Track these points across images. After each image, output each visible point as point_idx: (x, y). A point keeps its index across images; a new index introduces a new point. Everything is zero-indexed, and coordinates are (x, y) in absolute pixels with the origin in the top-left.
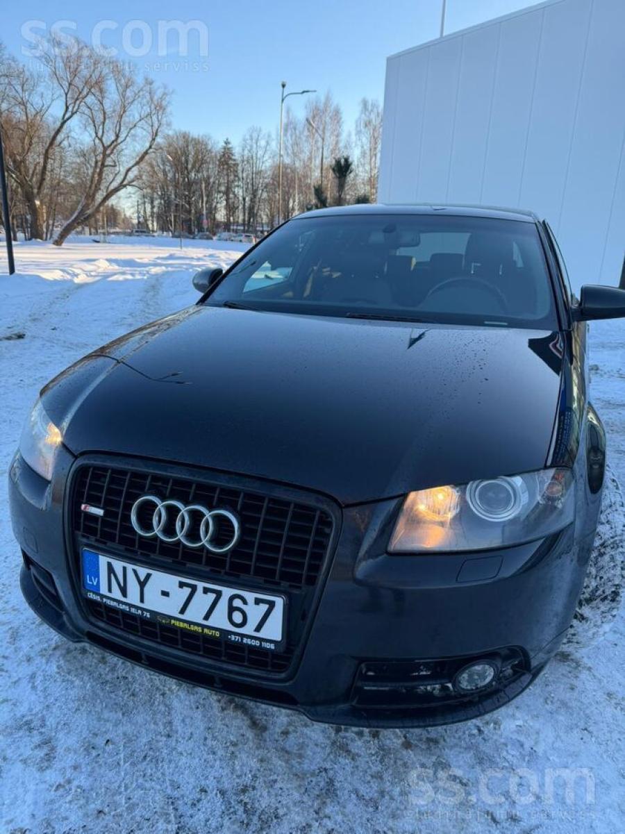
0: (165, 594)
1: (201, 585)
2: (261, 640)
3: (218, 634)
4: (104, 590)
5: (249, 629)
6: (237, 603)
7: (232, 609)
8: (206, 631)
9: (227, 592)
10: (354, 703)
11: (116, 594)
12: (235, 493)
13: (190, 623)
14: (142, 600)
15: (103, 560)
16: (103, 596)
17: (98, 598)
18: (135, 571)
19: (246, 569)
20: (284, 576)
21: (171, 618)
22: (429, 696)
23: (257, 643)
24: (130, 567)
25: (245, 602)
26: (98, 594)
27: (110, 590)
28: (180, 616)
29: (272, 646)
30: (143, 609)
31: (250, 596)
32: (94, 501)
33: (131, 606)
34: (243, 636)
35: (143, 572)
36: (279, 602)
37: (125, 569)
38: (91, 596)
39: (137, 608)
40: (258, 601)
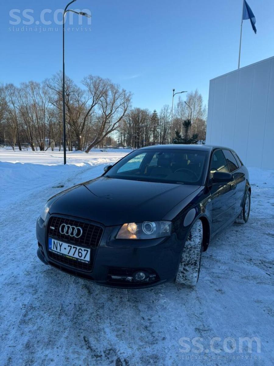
0: (65, 249)
1: (73, 246)
2: (85, 261)
3: (76, 259)
4: (52, 249)
5: (82, 258)
6: (80, 251)
7: (79, 252)
8: (73, 258)
9: (78, 248)
10: (108, 281)
11: (55, 249)
12: (83, 223)
13: (70, 256)
14: (60, 251)
15: (53, 240)
16: (52, 250)
17: (51, 251)
18: (59, 243)
19: (83, 242)
20: (92, 244)
21: (66, 255)
22: (128, 281)
23: (84, 262)
24: (58, 242)
25: (82, 251)
26: (51, 249)
27: (54, 249)
28: (68, 255)
29: (87, 262)
30: (60, 253)
31: (83, 249)
32: (53, 226)
33: (58, 252)
34: (81, 260)
35: (61, 243)
36: (89, 250)
37: (57, 242)
38: (50, 250)
39: (59, 253)
40: (85, 250)
